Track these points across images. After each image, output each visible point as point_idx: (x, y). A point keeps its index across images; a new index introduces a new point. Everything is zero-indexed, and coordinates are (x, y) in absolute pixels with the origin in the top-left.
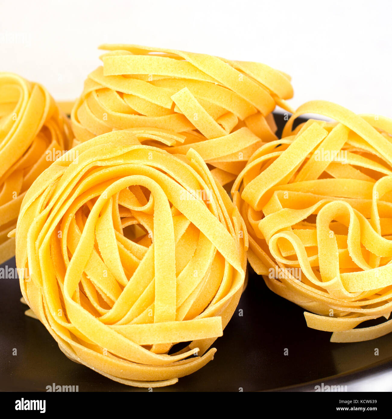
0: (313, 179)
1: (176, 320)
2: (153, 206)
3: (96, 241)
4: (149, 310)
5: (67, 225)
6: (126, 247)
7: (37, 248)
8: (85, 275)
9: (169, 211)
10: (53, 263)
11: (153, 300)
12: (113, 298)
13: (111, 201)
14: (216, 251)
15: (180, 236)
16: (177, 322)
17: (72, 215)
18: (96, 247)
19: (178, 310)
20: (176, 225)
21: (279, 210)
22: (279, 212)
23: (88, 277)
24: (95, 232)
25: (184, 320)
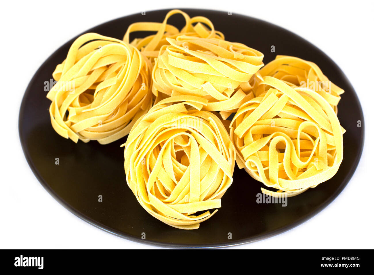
0: (270, 119)
1: (200, 201)
2: (191, 144)
3: (162, 163)
4: (187, 196)
5: (149, 156)
6: (177, 165)
7: (134, 166)
8: (157, 178)
9: (197, 148)
10: (142, 171)
11: (189, 191)
12: (170, 190)
13: (170, 143)
14: (219, 169)
15: (202, 162)
16: (200, 202)
17: (151, 151)
18: (163, 165)
19: (200, 196)
20: (201, 156)
21: (251, 143)
22: (252, 144)
23: (159, 180)
24: (162, 159)
25: (203, 201)
